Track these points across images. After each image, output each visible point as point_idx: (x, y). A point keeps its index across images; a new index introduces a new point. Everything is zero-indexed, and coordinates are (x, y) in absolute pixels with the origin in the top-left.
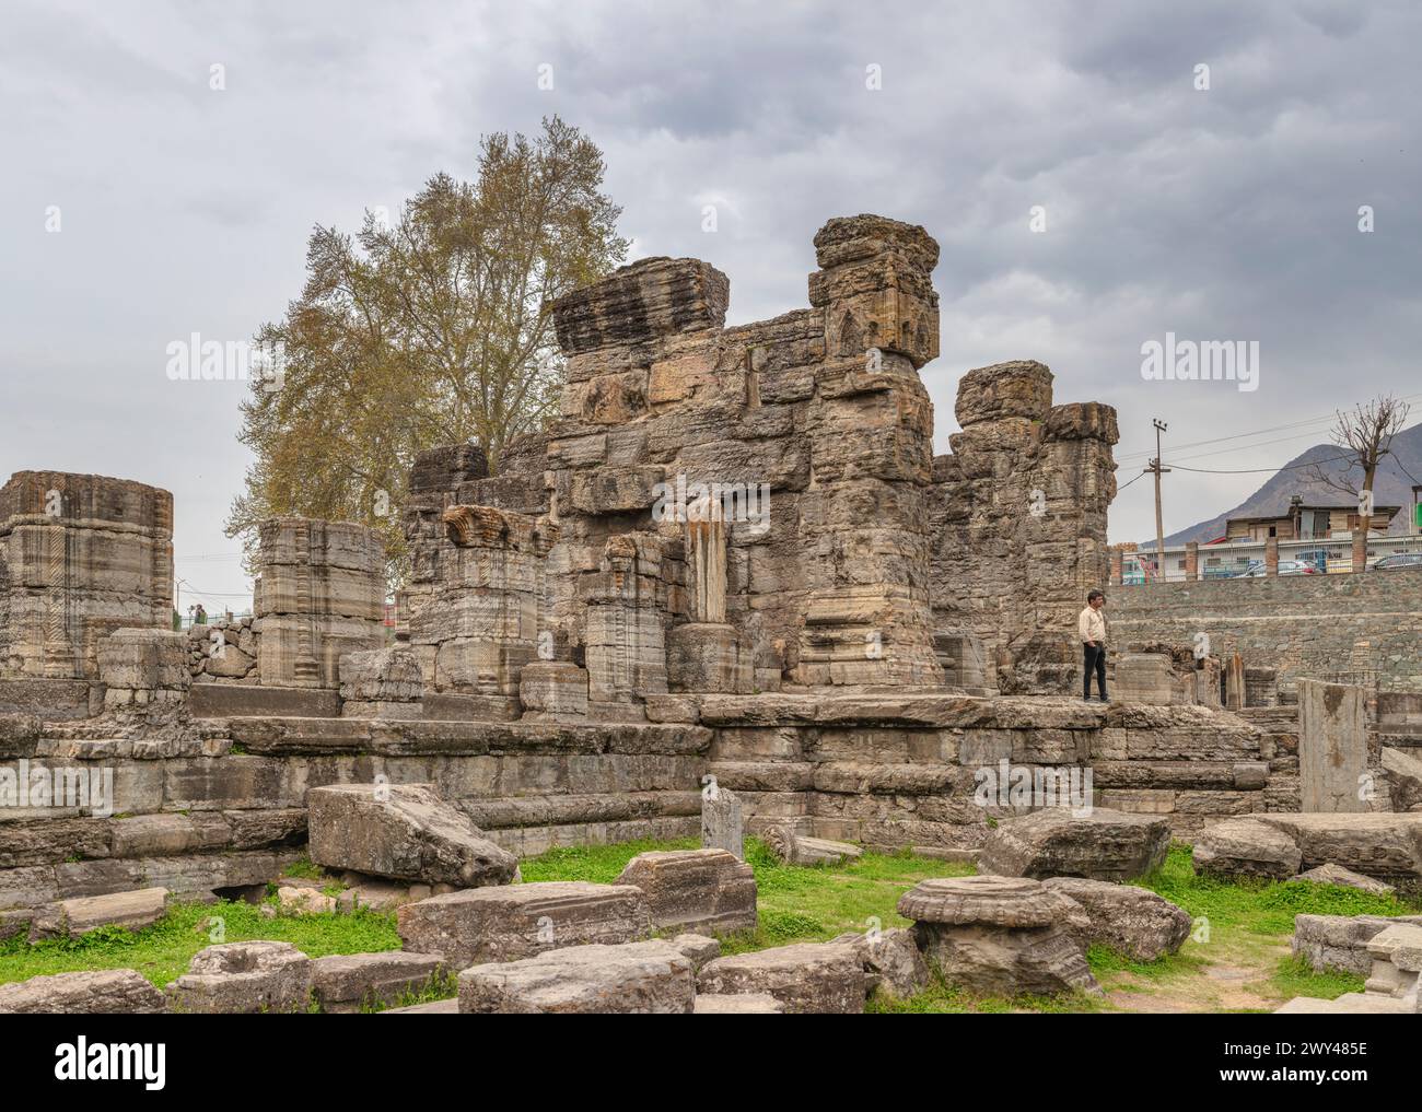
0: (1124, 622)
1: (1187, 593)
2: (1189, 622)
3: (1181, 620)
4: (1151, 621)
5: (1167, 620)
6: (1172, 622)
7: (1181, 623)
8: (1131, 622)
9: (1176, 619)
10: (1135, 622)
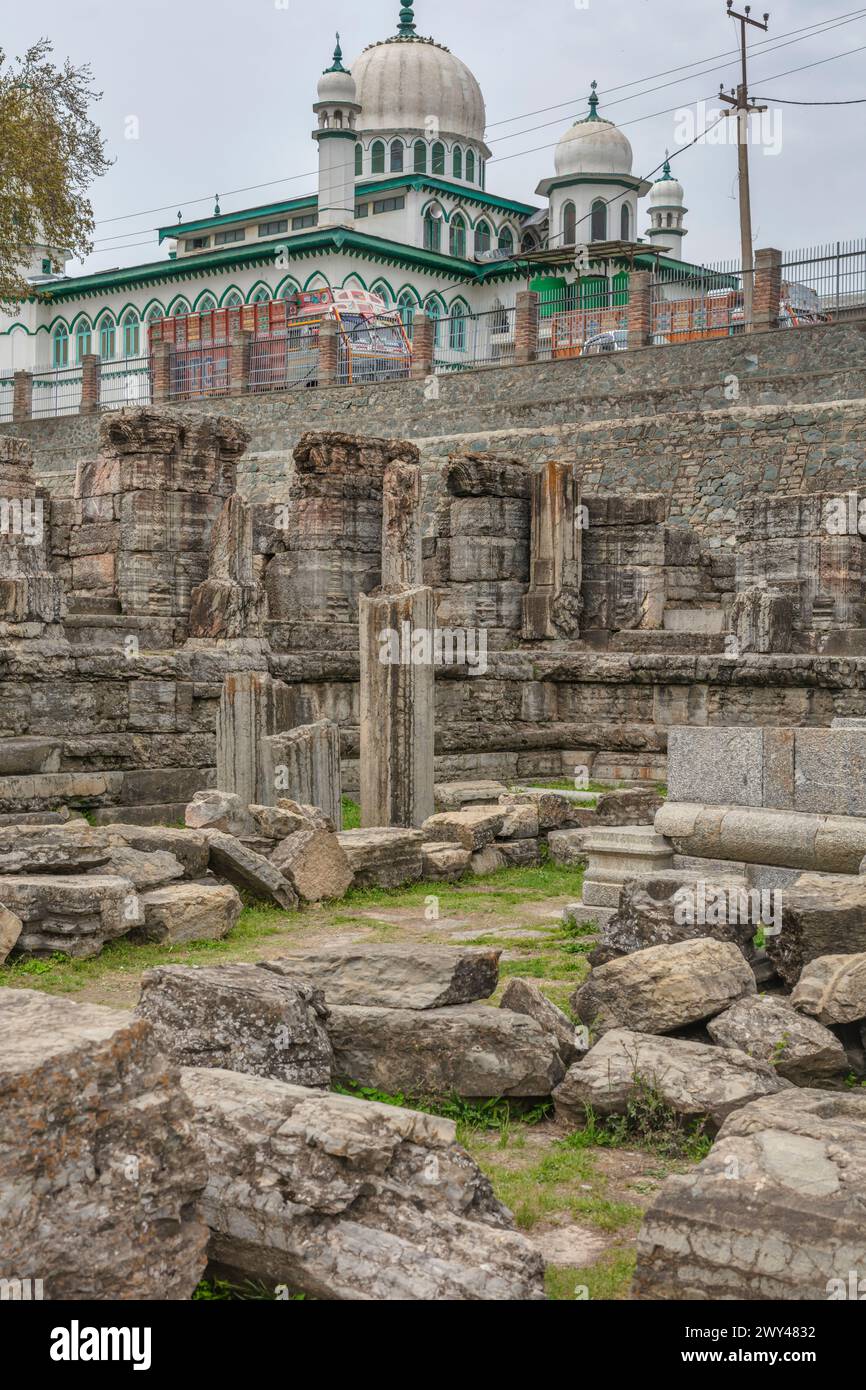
0: (618, 423)
1: (754, 358)
2: (727, 417)
3: (716, 413)
4: (662, 417)
5: (691, 415)
6: (699, 419)
7: (714, 420)
8: (630, 421)
9: (707, 411)
10: (638, 420)
